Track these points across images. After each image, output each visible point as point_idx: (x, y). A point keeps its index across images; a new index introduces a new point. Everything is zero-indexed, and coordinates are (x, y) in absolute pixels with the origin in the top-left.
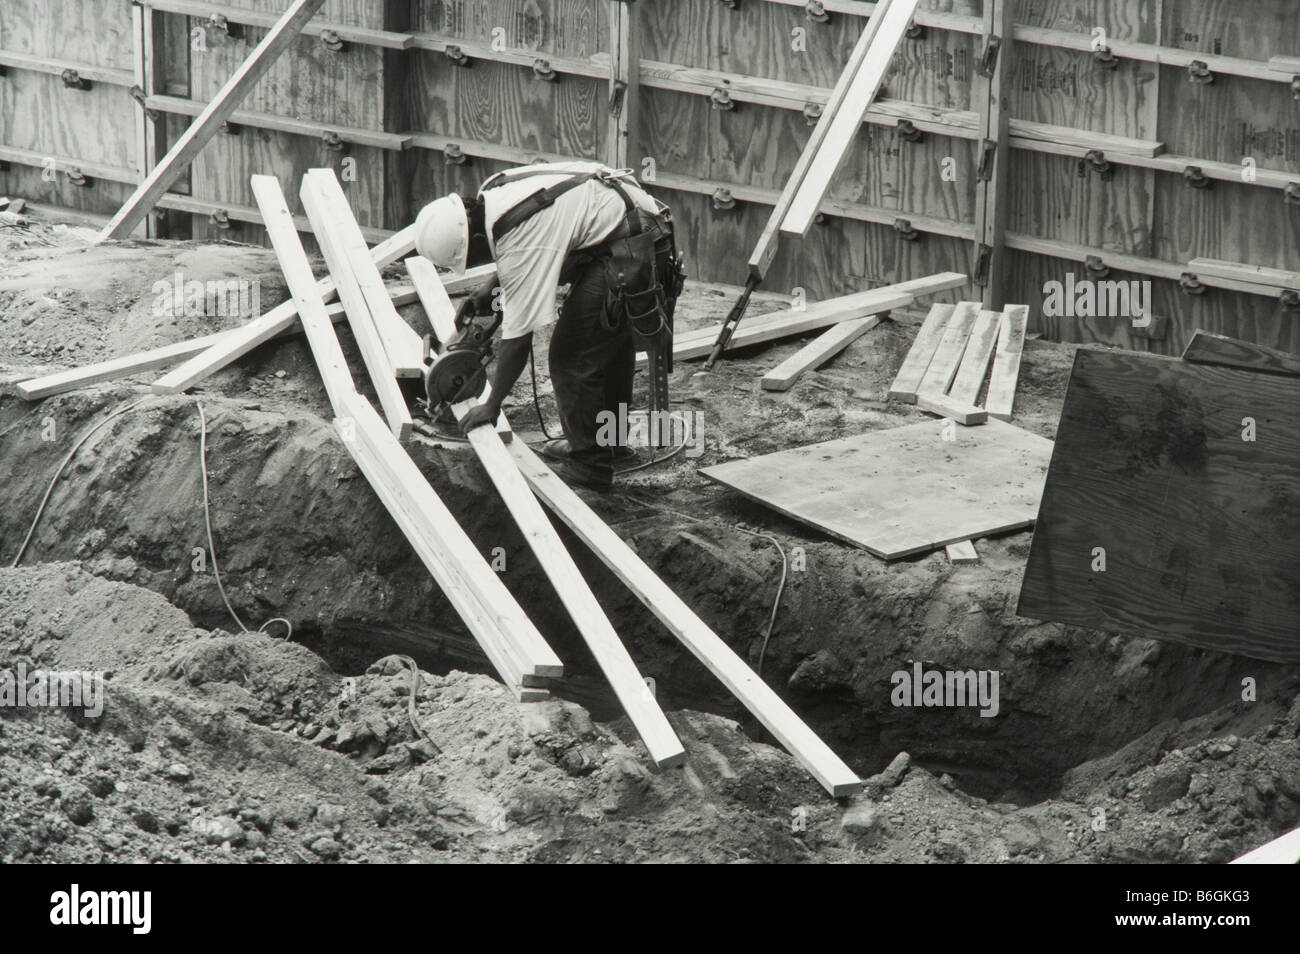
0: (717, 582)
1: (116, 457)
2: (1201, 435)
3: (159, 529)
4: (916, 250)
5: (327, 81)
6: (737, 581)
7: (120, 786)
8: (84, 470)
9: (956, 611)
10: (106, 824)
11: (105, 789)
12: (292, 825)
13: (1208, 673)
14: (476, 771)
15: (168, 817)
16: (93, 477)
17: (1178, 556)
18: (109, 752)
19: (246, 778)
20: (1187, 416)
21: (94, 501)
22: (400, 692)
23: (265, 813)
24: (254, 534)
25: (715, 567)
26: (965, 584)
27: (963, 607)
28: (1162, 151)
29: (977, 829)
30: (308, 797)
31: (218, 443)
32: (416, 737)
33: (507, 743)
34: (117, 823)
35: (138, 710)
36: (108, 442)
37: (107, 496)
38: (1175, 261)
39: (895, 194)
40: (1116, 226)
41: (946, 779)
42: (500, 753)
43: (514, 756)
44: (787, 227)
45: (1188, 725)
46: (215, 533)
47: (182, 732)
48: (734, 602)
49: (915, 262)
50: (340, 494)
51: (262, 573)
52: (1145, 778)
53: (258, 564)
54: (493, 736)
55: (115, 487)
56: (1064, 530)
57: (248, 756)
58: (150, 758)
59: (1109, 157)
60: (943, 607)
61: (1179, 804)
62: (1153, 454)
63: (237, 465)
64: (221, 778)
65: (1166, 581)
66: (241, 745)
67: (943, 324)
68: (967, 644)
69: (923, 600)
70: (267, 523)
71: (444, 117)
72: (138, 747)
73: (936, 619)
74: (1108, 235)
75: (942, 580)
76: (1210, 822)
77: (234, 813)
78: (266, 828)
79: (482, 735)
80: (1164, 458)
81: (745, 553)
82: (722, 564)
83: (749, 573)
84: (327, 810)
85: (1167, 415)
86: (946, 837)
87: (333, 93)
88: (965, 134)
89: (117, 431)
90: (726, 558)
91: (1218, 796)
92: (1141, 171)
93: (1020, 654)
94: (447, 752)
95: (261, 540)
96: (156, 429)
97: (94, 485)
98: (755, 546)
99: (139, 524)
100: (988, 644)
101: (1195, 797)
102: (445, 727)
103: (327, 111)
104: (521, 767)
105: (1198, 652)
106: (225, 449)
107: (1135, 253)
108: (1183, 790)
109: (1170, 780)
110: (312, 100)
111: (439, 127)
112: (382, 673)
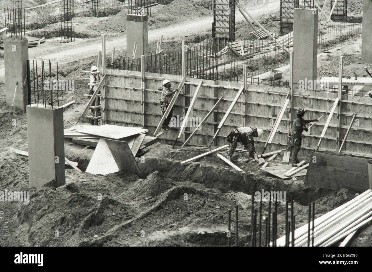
0: (266, 183)
1: (190, 170)
2: (326, 162)
3: (196, 179)
4: (280, 147)
5: (207, 128)
6: (268, 183)
7: (206, 202)
8: (187, 172)
9: (295, 185)
10: (205, 207)
11: (205, 203)
12: (226, 207)
13: (325, 192)
14: (243, 203)
15: (212, 206)
16: (188, 173)
17: (323, 177)
18: (205, 199)
19: (220, 202)
20: (325, 160)
21: (188, 176)
22: (232, 195)
23: (223, 206)
24: (208, 179)
25: (265, 181)
26: (296, 183)
27: (296, 185)
28: (311, 134)
29: (303, 208)
30: (227, 204)
31: (203, 169)
32: (234, 199)
33: (246, 200)
34: (207, 207)
35: (207, 194)
36: (189, 169)
37: (190, 175)
38: (312, 148)
39: (278, 140)
40: (305, 143)
41: (298, 203)
42: (245, 201)
43: (247, 201)
44: (269, 143)
45: (323, 198)
46: (203, 179)
47: (212, 197)
48: (268, 185)
49: (280, 148)
50: (218, 174)
51: (209, 184)
52: (322, 202)
53: (208, 183)
54: (244, 199)
55: (191, 174)
56: (309, 174)
57: (220, 199)
58: (209, 200)
59: (304, 135)
60: (293, 185)
61: (326, 204)
62: (320, 165)
63: (205, 171)
64: (217, 202)
65: (321, 180)
66: (219, 198)
67: (286, 155)
68: (297, 189)
69: (291, 184)
70: (209, 178)
71: (221, 132)
72: (208, 198)
73: (293, 186)
74: (304, 145)
75: (293, 182)
76: (330, 206)
77: (219, 206)
78: (223, 207)
79: (243, 199)
80: (322, 165)
81: (269, 179)
82: (266, 181)
83: (269, 182)
84: (229, 205)
85: (322, 160)
86: (299, 209)
87: (207, 130)
88: (287, 133)
89: (191, 167)
90: (267, 180)
91: (331, 203)
92: (308, 137)
93: (303, 190)
94: (239, 201)
95: (209, 180)
96: (195, 167)
97: (188, 174)
98: (270, 179)
99: (194, 178)
100: (299, 189)
101: (328, 204)
102: (238, 198)
103: (207, 132)
104: (248, 202)
105: (324, 189)
106: (204, 169)
107: (307, 147)
108: (327, 203)
109: (325, 202)
110: (205, 131)
111: (220, 134)
112: (229, 193)
